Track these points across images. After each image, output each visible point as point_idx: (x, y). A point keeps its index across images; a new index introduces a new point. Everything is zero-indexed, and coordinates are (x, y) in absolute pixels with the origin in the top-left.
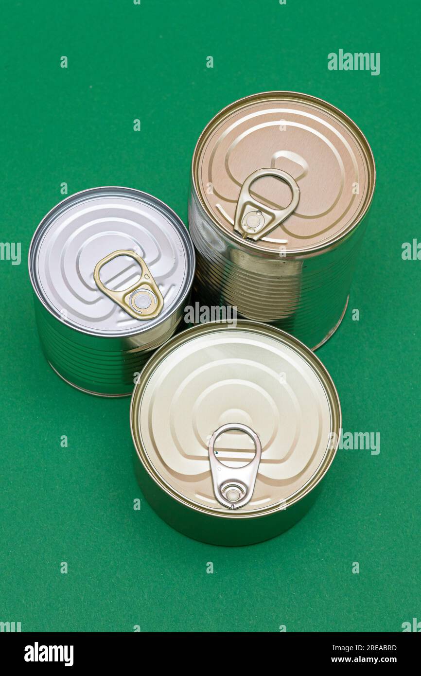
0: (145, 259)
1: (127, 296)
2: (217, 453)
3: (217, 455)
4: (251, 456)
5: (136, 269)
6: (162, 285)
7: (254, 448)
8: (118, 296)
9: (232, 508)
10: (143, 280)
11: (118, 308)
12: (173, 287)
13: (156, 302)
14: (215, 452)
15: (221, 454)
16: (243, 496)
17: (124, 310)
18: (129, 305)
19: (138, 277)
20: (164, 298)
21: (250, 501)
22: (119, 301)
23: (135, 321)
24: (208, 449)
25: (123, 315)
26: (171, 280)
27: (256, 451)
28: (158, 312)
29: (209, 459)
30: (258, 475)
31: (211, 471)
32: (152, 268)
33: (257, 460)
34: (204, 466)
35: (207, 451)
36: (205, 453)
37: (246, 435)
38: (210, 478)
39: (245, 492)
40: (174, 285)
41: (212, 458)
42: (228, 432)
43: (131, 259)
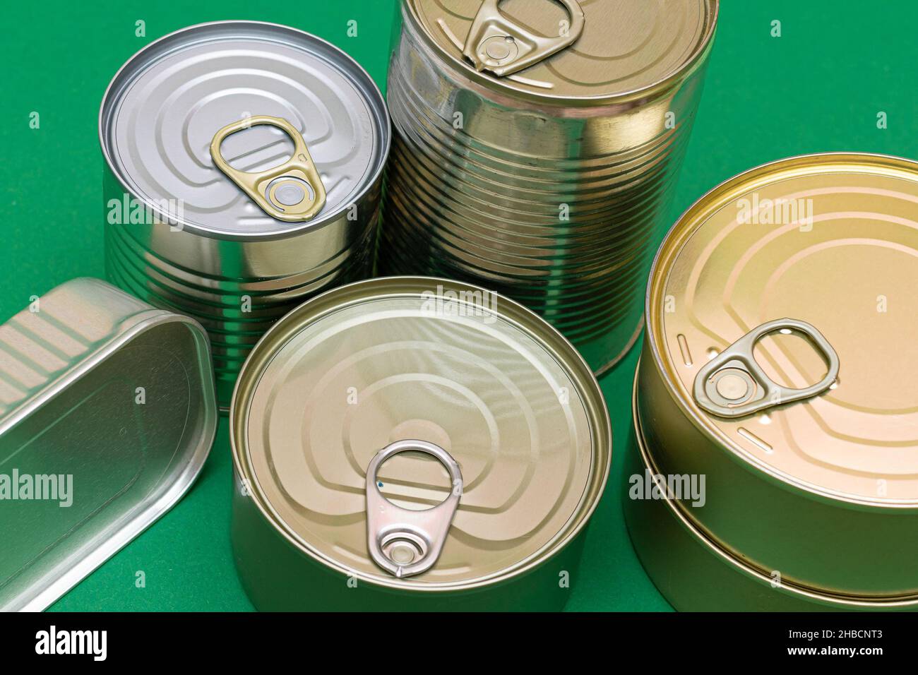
0: (304, 135)
1: (264, 182)
2: (381, 485)
3: (380, 489)
4: (442, 496)
5: (285, 147)
6: (327, 174)
7: (448, 485)
8: (247, 181)
9: (399, 574)
10: (294, 163)
11: (244, 198)
12: (345, 180)
13: (312, 198)
14: (378, 484)
15: (387, 488)
16: (421, 557)
17: (254, 202)
18: (264, 196)
19: (288, 158)
20: (326, 195)
21: (432, 567)
22: (250, 188)
23: (271, 221)
24: (365, 476)
25: (250, 209)
26: (343, 170)
27: (450, 490)
28: (314, 211)
29: (364, 492)
30: (451, 529)
31: (366, 513)
32: (314, 149)
33: (452, 504)
34: (354, 504)
35: (362, 480)
36: (359, 483)
37: (437, 464)
38: (363, 523)
39: (425, 551)
40: (348, 178)
41: (372, 491)
42: (403, 454)
43: (279, 132)
